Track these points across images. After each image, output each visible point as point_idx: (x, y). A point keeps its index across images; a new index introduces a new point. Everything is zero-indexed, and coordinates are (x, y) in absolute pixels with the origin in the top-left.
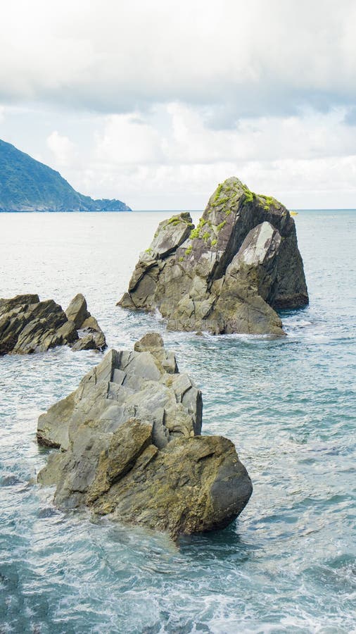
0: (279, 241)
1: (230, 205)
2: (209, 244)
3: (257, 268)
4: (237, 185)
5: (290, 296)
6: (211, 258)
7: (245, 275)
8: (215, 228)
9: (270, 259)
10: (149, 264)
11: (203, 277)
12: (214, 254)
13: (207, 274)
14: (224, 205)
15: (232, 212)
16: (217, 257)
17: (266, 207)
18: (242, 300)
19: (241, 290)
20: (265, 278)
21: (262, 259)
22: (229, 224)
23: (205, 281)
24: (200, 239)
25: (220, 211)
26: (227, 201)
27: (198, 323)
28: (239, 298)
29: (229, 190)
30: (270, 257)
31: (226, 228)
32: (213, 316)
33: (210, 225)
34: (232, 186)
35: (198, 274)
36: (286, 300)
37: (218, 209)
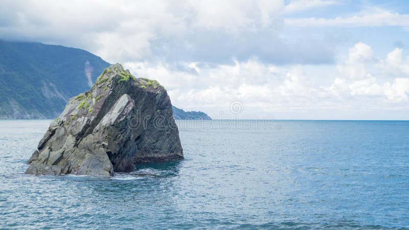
0: (131, 108)
1: (108, 83)
2: (87, 112)
3: (108, 128)
4: (117, 69)
5: (164, 155)
6: (83, 121)
7: (102, 133)
8: (94, 100)
9: (121, 122)
10: (54, 128)
11: (73, 136)
12: (86, 118)
13: (77, 132)
14: (104, 83)
15: (108, 88)
16: (89, 120)
17: (142, 86)
18: (90, 151)
19: (91, 144)
20: (117, 136)
21: (113, 121)
22: (103, 97)
23: (74, 138)
24: (84, 108)
25: (100, 87)
26: (107, 80)
27: (47, 168)
28: (89, 150)
29: (110, 73)
30: (121, 120)
31: (101, 100)
32: (61, 163)
33: (92, 98)
34: (113, 69)
35: (71, 133)
36: (160, 158)
37: (99, 86)
